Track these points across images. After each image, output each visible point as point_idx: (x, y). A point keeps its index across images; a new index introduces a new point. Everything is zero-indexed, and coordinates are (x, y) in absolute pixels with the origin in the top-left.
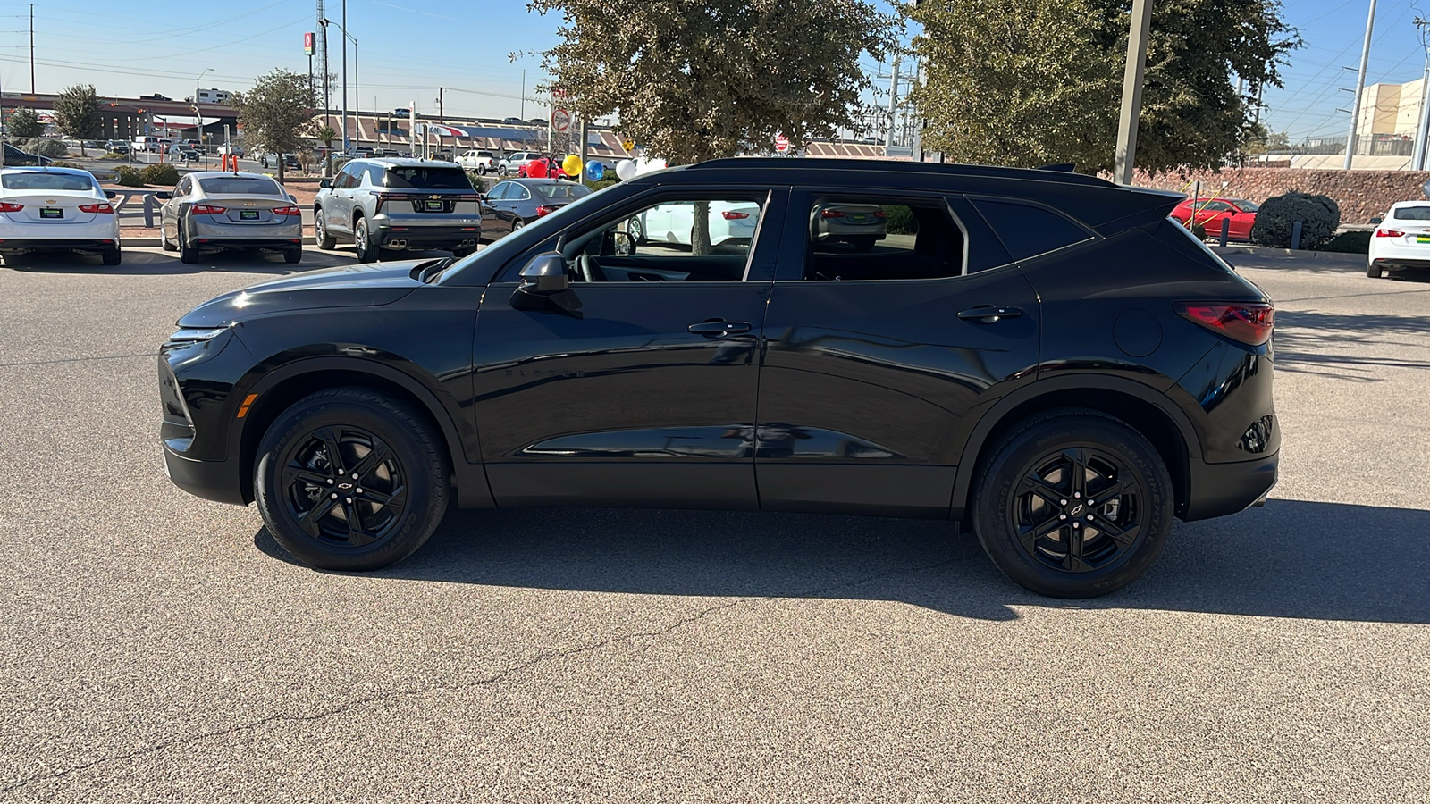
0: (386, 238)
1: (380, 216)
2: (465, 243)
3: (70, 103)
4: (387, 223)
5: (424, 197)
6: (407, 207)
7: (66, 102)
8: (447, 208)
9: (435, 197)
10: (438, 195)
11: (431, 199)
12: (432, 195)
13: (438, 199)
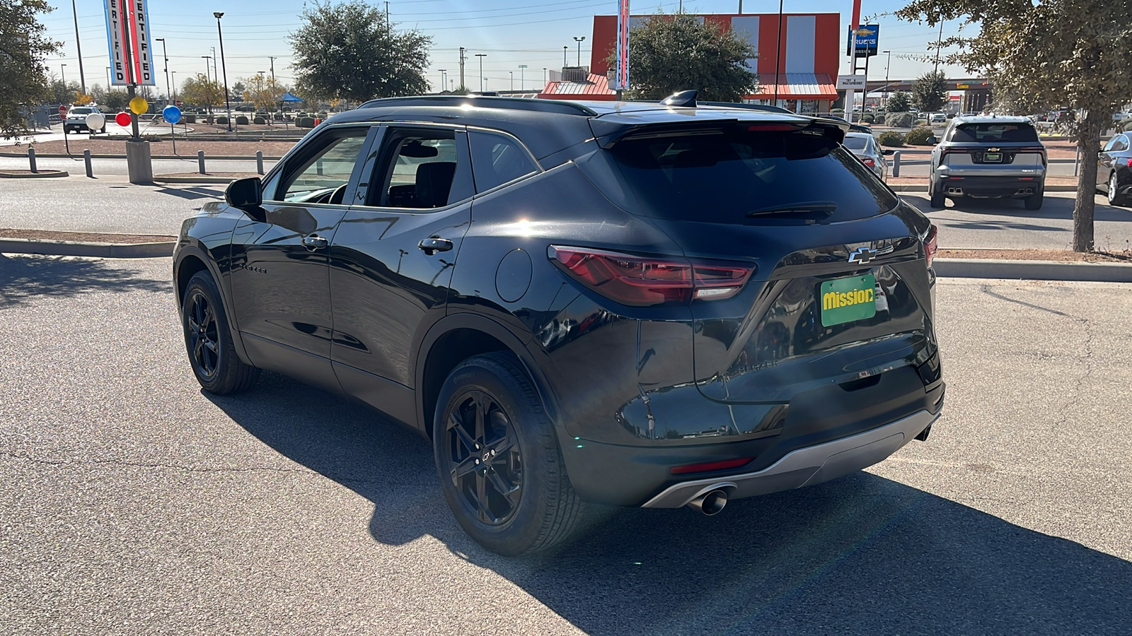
0: (944, 187)
1: (943, 167)
2: (1022, 192)
3: (924, 85)
4: (947, 173)
5: (983, 150)
6: (967, 159)
7: (921, 85)
8: (1006, 158)
9: (994, 150)
10: (997, 148)
11: (990, 151)
12: (991, 148)
13: (997, 151)
